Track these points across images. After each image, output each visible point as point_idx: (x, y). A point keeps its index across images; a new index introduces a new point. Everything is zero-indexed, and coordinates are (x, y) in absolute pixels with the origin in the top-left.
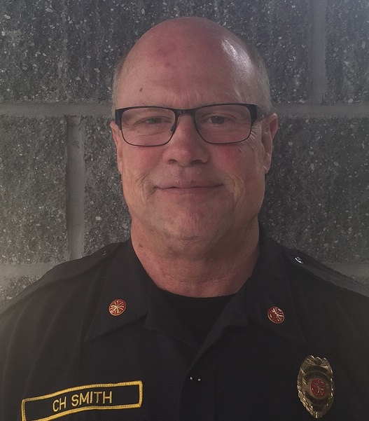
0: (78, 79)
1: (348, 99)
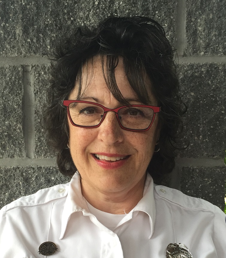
0: (29, 40)
1: (200, 52)
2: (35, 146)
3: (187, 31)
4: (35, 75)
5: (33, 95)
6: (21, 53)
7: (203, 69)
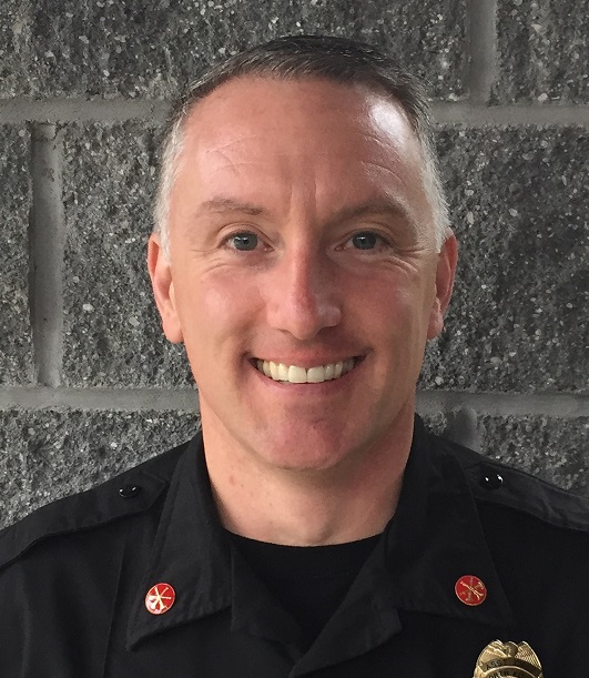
0: (50, 54)
1: (538, 94)
2: (63, 353)
3: (500, 35)
4: (66, 150)
5: (60, 208)
6: (27, 90)
7: (544, 144)
